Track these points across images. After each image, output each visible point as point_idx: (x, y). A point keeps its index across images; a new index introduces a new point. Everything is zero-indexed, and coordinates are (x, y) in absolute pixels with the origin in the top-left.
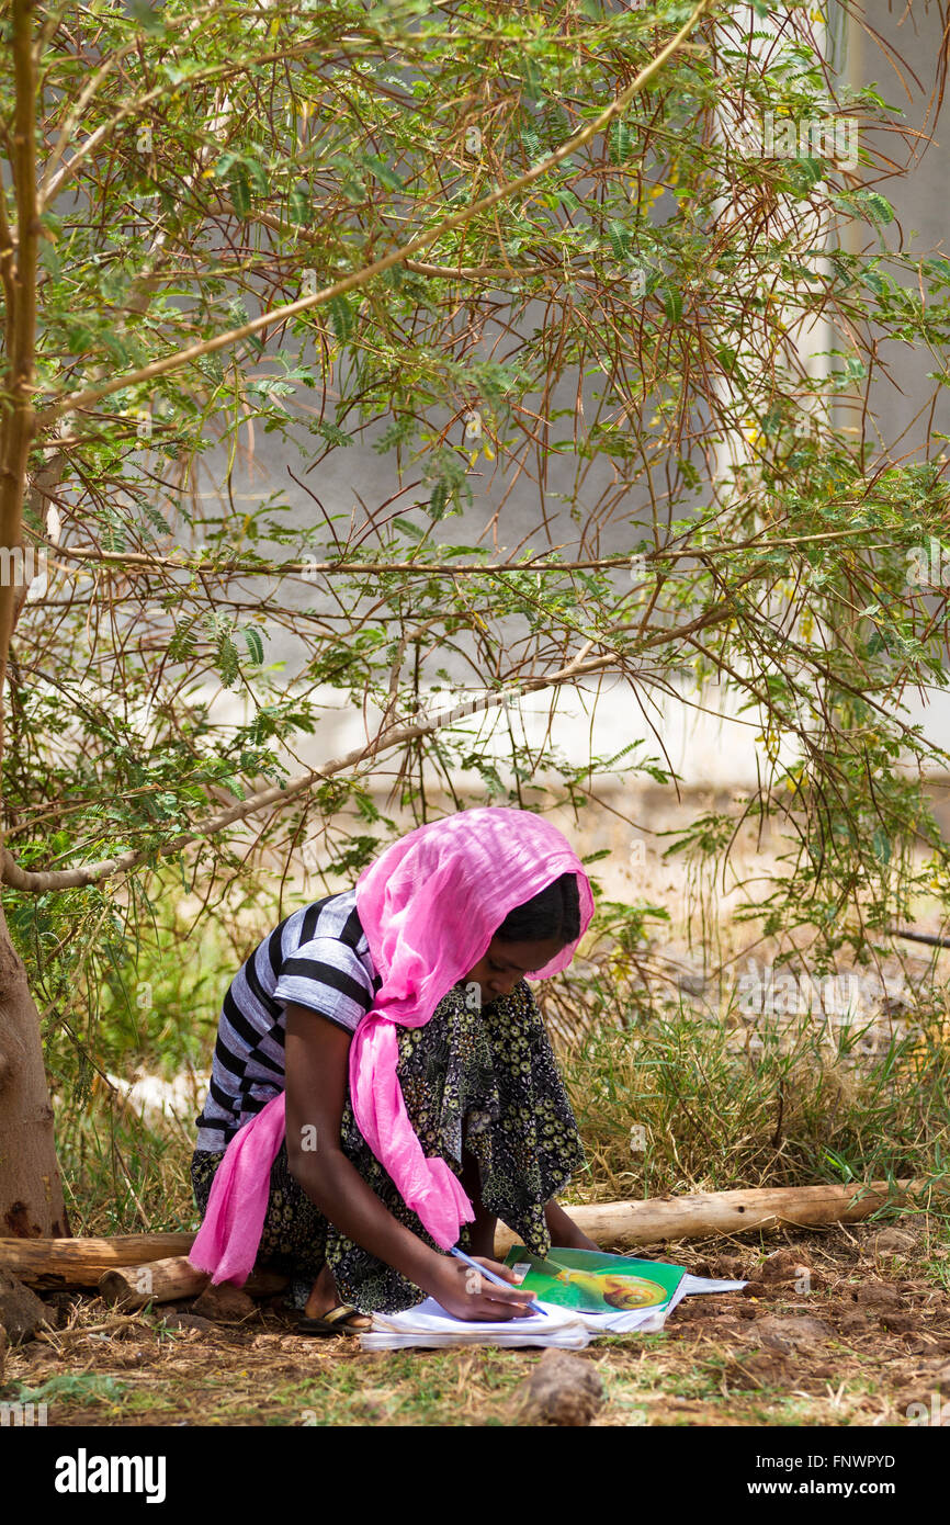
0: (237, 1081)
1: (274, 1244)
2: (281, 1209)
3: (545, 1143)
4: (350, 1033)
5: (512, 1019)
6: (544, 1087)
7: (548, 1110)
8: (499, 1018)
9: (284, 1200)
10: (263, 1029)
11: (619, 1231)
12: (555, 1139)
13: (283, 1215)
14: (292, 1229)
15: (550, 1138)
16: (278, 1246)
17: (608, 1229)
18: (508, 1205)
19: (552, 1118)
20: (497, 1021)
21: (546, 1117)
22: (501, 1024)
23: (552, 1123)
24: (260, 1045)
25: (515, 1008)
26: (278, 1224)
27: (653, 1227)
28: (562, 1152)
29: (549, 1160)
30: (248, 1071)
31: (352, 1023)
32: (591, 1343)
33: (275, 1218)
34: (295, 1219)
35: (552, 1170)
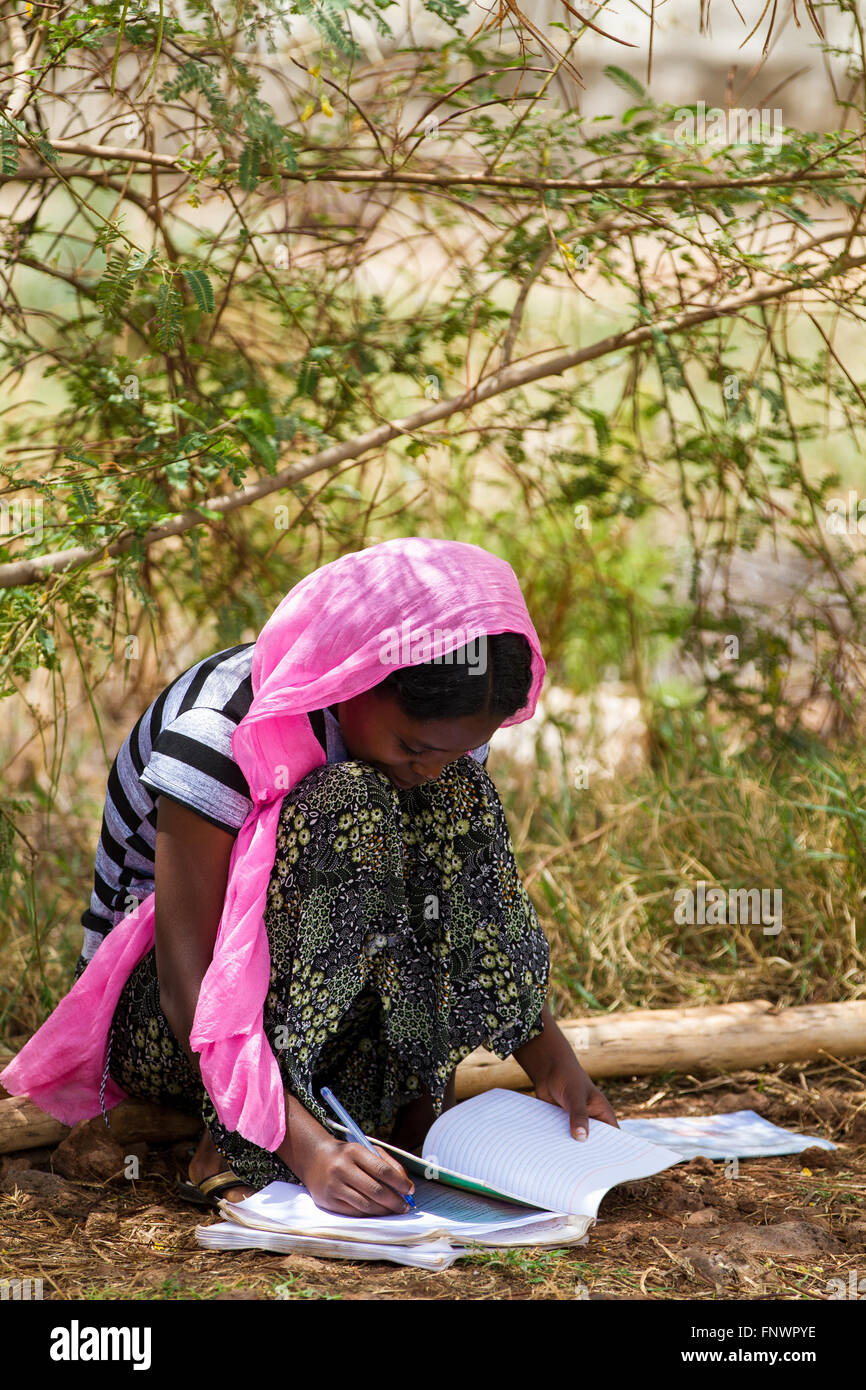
0: (117, 872)
1: (157, 1083)
2: (158, 1041)
3: (482, 977)
4: (233, 832)
5: (448, 815)
6: (489, 908)
7: (490, 937)
8: (432, 813)
9: (161, 1030)
10: (142, 812)
11: (697, 1054)
12: (496, 974)
13: (161, 1051)
14: (174, 1068)
15: (489, 972)
16: (163, 1086)
17: (681, 1051)
18: (425, 1051)
19: (494, 948)
20: (430, 818)
21: (488, 945)
22: (435, 821)
23: (493, 954)
24: (140, 830)
25: (453, 802)
26: (157, 1060)
27: (749, 1049)
28: (501, 993)
29: (483, 1000)
30: (128, 860)
31: (236, 820)
32: (459, 1263)
33: (153, 1052)
34: (176, 1054)
35: (488, 1012)
